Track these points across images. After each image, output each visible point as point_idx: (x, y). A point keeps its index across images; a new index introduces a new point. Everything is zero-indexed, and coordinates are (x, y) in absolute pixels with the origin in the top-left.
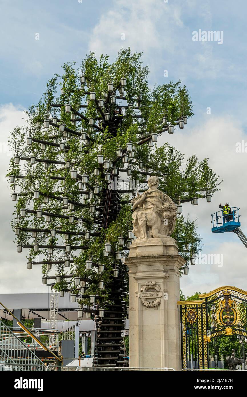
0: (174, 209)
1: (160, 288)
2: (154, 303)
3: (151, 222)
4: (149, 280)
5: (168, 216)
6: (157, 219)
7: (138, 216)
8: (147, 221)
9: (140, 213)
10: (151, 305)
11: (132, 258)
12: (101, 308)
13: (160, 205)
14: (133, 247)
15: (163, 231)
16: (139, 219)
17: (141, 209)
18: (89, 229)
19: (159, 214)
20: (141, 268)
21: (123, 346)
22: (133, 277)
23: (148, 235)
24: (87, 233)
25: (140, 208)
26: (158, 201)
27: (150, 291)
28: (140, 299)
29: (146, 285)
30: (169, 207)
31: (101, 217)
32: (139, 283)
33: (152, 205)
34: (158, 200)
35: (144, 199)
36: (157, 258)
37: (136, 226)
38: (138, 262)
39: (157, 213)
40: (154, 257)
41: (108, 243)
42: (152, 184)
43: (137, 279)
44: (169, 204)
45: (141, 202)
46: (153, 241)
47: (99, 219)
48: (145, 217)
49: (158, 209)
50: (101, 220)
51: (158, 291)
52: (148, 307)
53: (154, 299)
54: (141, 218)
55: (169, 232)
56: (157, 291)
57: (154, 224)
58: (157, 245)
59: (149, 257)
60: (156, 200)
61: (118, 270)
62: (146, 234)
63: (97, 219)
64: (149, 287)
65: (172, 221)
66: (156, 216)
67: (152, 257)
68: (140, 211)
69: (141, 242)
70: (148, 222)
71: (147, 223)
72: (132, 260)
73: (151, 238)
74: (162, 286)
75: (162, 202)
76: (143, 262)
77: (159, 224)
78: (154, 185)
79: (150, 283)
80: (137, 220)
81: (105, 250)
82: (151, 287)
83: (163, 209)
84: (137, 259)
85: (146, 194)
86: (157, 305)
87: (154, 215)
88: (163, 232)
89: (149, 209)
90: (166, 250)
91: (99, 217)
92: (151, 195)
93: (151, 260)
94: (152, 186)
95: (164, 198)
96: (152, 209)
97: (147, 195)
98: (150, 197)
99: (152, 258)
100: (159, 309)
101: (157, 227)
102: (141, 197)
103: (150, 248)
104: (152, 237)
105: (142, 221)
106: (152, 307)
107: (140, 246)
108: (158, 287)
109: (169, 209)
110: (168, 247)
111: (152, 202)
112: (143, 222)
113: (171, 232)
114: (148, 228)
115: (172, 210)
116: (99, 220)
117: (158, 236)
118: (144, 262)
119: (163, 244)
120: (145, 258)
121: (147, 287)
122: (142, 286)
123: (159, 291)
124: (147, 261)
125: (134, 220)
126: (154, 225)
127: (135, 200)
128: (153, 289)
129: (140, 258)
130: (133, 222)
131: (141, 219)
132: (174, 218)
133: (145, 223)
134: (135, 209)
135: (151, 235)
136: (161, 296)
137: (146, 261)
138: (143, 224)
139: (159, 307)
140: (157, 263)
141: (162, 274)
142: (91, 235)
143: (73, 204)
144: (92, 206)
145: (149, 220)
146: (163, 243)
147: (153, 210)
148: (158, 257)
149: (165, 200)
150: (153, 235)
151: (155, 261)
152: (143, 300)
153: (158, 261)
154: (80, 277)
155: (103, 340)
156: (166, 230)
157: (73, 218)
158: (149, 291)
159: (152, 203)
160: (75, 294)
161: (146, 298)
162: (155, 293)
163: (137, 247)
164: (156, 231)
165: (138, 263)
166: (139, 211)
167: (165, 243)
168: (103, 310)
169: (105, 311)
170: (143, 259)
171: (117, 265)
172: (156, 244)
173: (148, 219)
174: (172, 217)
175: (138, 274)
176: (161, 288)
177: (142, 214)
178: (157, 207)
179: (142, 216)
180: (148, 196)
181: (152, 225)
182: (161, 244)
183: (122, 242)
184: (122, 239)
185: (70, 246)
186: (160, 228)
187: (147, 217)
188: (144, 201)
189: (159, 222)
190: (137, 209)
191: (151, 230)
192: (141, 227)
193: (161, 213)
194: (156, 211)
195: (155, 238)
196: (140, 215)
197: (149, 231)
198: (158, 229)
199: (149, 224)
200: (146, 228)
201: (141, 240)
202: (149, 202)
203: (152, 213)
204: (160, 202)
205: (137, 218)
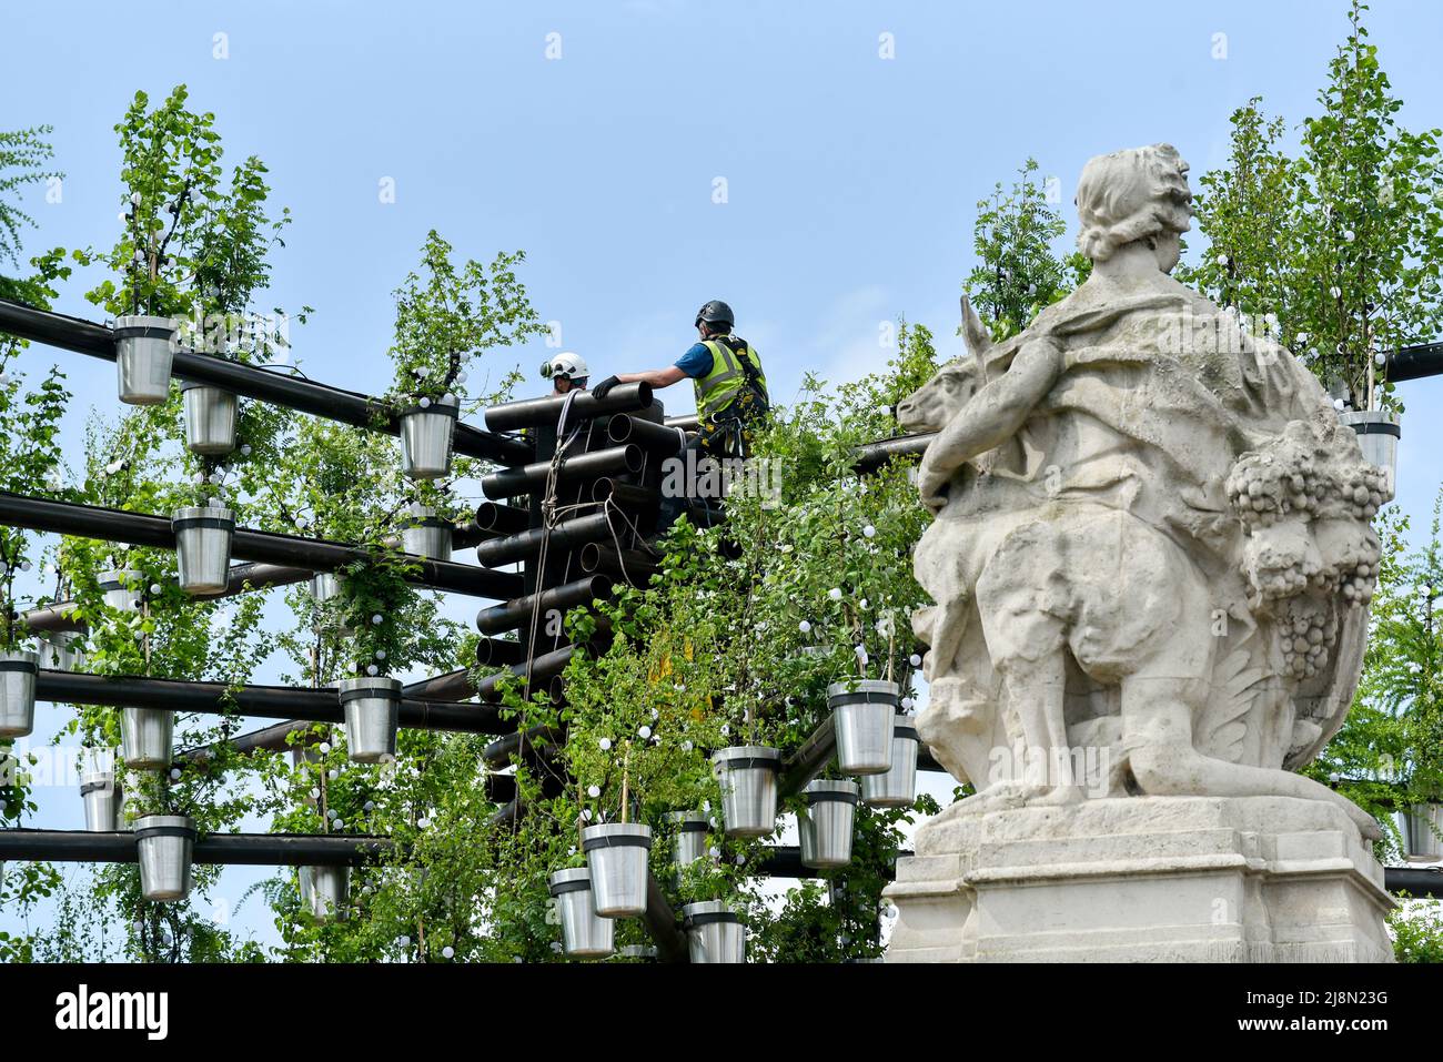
0: (1350, 499)
3: (1117, 628)
5: (1291, 574)
6: (1179, 593)
7: (972, 568)
8: (1069, 622)
9: (995, 531)
13: (1211, 461)
15: (1242, 719)
16: (995, 595)
17: (1007, 495)
18: (386, 648)
19: (1200, 549)
25: (994, 480)
26: (1185, 412)
30: (1298, 480)
33: (1122, 450)
34: (1186, 403)
35: (1039, 388)
37: (954, 666)
39: (1176, 532)
41: (616, 819)
42: (1124, 228)
44: (1304, 449)
45: (1010, 416)
46: (1139, 830)
48: (1058, 578)
49: (1188, 492)
54: (1010, 587)
55: (1296, 726)
57: (1148, 647)
58: (1179, 873)
60: (1161, 402)
63: (463, 539)
65: (1329, 622)
68: (993, 517)
69: (1012, 836)
70: (1089, 631)
71: (1075, 642)
73: (1114, 791)
75: (1233, 418)
77: (1203, 655)
78: (1137, 241)
80: (966, 605)
81: (586, 885)
83: (1236, 496)
85: (1063, 335)
87: (1153, 554)
88: (1239, 730)
89: (1097, 498)
90: (1272, 924)
91: (489, 521)
92: (1114, 347)
94: (1121, 246)
95: (1252, 379)
96: (1127, 492)
97: (1075, 342)
98: (1103, 368)
101: (1178, 688)
102: (1004, 365)
103: (1109, 894)
104: (1128, 782)
105: (1028, 621)
107: (1009, 880)
109: (1302, 501)
110: (1294, 895)
111: (1123, 423)
112: (1035, 629)
113: (1317, 730)
114: (1088, 686)
115: (1335, 507)
117: (1183, 776)
119: (1238, 859)
125: (932, 603)
126: (1151, 657)
127: (942, 393)
131: (1016, 600)
132: (1349, 590)
133: (1058, 640)
134: (943, 492)
135: (1117, 760)
138: (1027, 647)
142: (410, 711)
143: (217, 393)
144: (418, 410)
145: (1099, 612)
146: (1240, 845)
147: (1137, 501)
149: (1256, 398)
150: (1140, 768)
156: (1276, 713)
157: (216, 540)
159: (1121, 433)
163: (974, 888)
164: (1167, 722)
166: (984, 509)
167: (1261, 842)
172: (1167, 862)
173: (1079, 603)
174: (1328, 578)
177: (1021, 543)
178: (1179, 475)
179: (1016, 565)
180: (1082, 351)
181: (1121, 659)
182: (1217, 864)
183: (759, 800)
184: (756, 771)
185: (185, 833)
186: (1204, 691)
187: (1070, 576)
188: (1036, 407)
189: (1202, 631)
190: (961, 493)
191: (1118, 712)
192: (1009, 680)
193: (1216, 534)
194: (1167, 519)
195: (1160, 794)
196: (1003, 555)
197: (1099, 721)
198: (1187, 703)
199: (1092, 655)
200: (1066, 692)
201: (1007, 813)
202: (1088, 419)
203: (1127, 541)
204: (1212, 421)
205: (963, 590)
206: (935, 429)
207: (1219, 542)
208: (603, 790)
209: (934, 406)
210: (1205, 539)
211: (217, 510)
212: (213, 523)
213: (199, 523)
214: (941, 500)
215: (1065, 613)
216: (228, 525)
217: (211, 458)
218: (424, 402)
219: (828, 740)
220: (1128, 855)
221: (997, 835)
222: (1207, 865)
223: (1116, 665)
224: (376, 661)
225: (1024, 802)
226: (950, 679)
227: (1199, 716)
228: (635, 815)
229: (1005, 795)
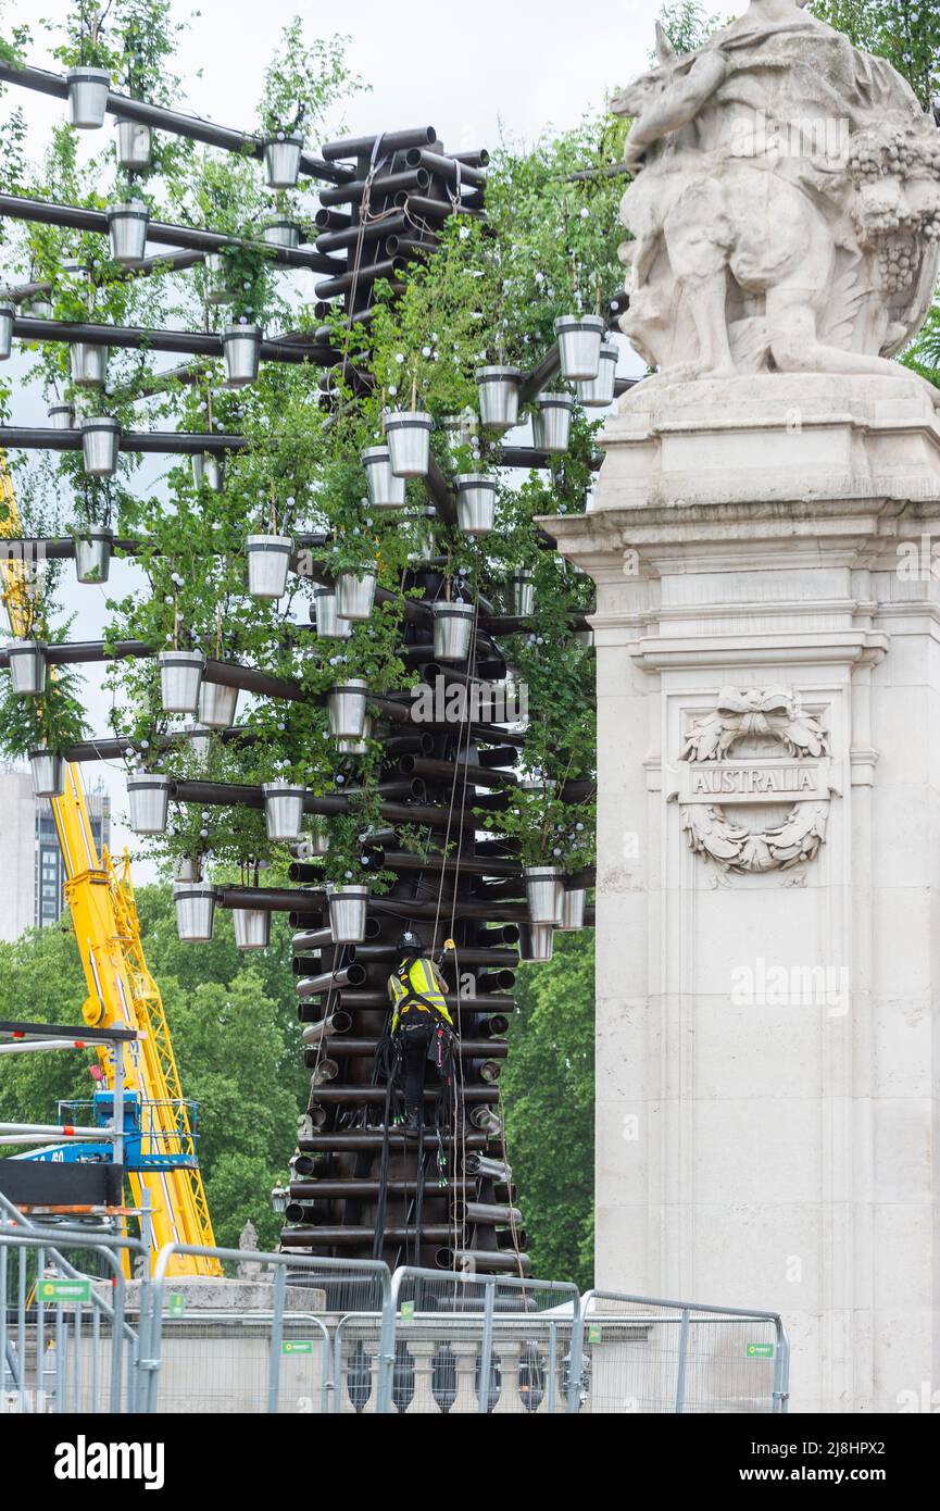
1: (825, 734)
2: (776, 841)
3: (763, 252)
4: (744, 677)
5: (887, 217)
6: (808, 230)
7: (662, 213)
8: (730, 250)
9: (677, 185)
10: (756, 853)
11: (623, 518)
12: (343, 881)
14: (631, 436)
15: (851, 320)
16: (676, 230)
17: (688, 160)
19: (822, 198)
20: (685, 589)
21: (494, 1150)
22: (624, 654)
23: (742, 348)
24: (235, 336)
26: (815, 102)
27: (751, 753)
28: (675, 808)
29: (723, 711)
30: (893, 150)
31: (340, 223)
32: (669, 696)
34: (815, 96)
35: (709, 87)
36: (808, 516)
37: (648, 284)
38: (662, 545)
39: (808, 186)
40: (787, 509)
41: (408, 410)
43: (652, 669)
44: (898, 129)
45: (689, 105)
46: (778, 396)
47: (326, 236)
48: (723, 218)
49: (814, 160)
50: (337, 245)
51: (810, 754)
52: (736, 868)
53: (782, 813)
54: (687, 224)
55: (888, 327)
56: (801, 752)
57: (786, 267)
59: (747, 509)
60: (797, 94)
61: (468, 608)
62: (723, 339)
64: (746, 723)
65: (913, 253)
66: (803, 213)
67: (767, 509)
68: (676, 177)
69: (687, 400)
70: (744, 255)
71: (733, 263)
72: (621, 533)
73: (760, 369)
74: (836, 719)
75: (848, 107)
76: (704, 549)
77: (824, 274)
79: (753, 695)
80: (658, 238)
81: (386, 458)
82: (761, 723)
83: (850, 161)
84: (658, 524)
85: (728, 49)
86: (803, 857)
88: (849, 328)
89: (752, 162)
90: (871, 462)
91: (326, 220)
92: (763, 56)
93: (763, 530)
95: (862, 81)
97: (736, 54)
98: (756, 71)
99: (773, 517)
100: (811, 879)
101: (807, 297)
102: (685, 70)
103: (756, 442)
104: (771, 363)
105: (700, 248)
106: (764, 871)
107: (684, 431)
108: (812, 724)
109: (896, 166)
110: (886, 442)
111: (770, 110)
112: (705, 254)
114: (742, 296)
115: (919, 171)
116: (325, 247)
117: (810, 358)
118: (708, 543)
119: (847, 417)
120: (722, 513)
121: (730, 723)
122: (689, 715)
123: (816, 751)
124: (735, 536)
125: (633, 238)
126: (787, 275)
127: (641, 90)
128: (772, 738)
129: (680, 515)
130: (622, 253)
131: (692, 233)
132: (928, 230)
133: (722, 262)
134: (641, 158)
135: (762, 347)
136: (831, 791)
137: (724, 536)
138: (700, 266)
139: (811, 871)
140: (808, 554)
141: (840, 632)
144: (276, 141)
145: (751, 241)
146: (850, 407)
147: (779, 165)
148: (814, 510)
149: (864, 93)
150: (778, 357)
151: (794, 538)
152: (701, 818)
153: (811, 537)
154: (196, 655)
155: (350, 1104)
156: (875, 317)
157: (136, 228)
158: (744, 751)
160: (162, 779)
161: (723, 807)
162: (786, 768)
163: (657, 437)
164: (798, 320)
165: (668, 551)
166: (669, 171)
167: (863, 405)
168: (357, 889)
169: (372, 902)
170: (702, 521)
171: (463, 572)
173: (737, 235)
174: (914, 221)
175: (667, 629)
176: (832, 736)
177: (697, 193)
179: (692, 209)
180: (742, 62)
181: (768, 275)
182: (833, 420)
183: (506, 403)
184: (504, 383)
185: (115, 430)
186: (824, 300)
187: (730, 217)
188: (708, 99)
189: (823, 259)
190: (653, 162)
191: (764, 313)
192: (687, 290)
193: (835, 189)
194: (800, 178)
195: (792, 371)
196: (683, 202)
197: (750, 319)
198: (813, 307)
199: (747, 272)
200: (727, 300)
201: (684, 385)
202: (745, 108)
203: (772, 193)
204: (833, 109)
205: (655, 227)
206: (637, 115)
207: (837, 195)
208: (399, 389)
209: (636, 100)
210: (827, 193)
211: (137, 206)
212: (134, 215)
213: (125, 215)
214: (640, 165)
215: (727, 242)
216: (145, 217)
217: (133, 170)
218: (281, 136)
219: (554, 359)
220: (769, 414)
221: (677, 399)
222: (824, 421)
223: (763, 280)
224: (246, 315)
225: (695, 377)
226: (645, 289)
227: (821, 315)
228: (421, 408)
229: (683, 372)
